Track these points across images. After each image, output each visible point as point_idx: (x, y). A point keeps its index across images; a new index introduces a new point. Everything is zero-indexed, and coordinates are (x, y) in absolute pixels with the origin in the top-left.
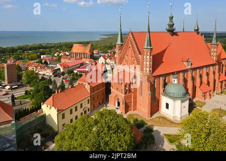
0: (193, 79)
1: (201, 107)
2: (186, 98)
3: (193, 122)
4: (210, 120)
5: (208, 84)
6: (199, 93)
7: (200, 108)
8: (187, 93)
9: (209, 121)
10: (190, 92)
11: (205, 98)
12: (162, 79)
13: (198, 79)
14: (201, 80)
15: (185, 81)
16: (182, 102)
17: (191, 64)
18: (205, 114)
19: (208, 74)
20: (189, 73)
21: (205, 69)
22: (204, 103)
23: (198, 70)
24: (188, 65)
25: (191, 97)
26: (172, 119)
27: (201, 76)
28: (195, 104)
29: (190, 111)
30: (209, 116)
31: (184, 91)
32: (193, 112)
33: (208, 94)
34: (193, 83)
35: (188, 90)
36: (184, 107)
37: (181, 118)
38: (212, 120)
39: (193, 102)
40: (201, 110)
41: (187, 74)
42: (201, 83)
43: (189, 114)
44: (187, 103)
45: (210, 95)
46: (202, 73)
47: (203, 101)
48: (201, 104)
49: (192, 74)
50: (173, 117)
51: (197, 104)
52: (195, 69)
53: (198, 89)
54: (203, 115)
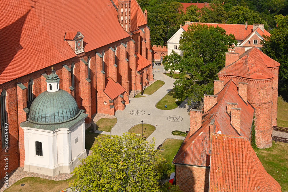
0: (91, 75)
1: (109, 131)
2: (80, 118)
3: (96, 167)
4: (125, 152)
5: (119, 79)
6: (103, 102)
7: (108, 133)
8: (80, 107)
9: (124, 155)
10: (86, 104)
11: (115, 110)
12: (21, 89)
13: (100, 75)
14: (106, 74)
15: (75, 82)
16: (72, 129)
17: (85, 44)
18: (117, 143)
19: (117, 61)
20: (82, 64)
21: (111, 50)
22: (115, 121)
23: (98, 55)
24: (78, 47)
25: (88, 114)
26: (51, 174)
27: (105, 67)
28: (98, 127)
29: (88, 146)
30: (124, 145)
31: (72, 104)
32: (95, 145)
33: (120, 100)
34: (91, 83)
35: (81, 100)
36: (77, 140)
37: (72, 165)
38: (129, 151)
39: (93, 125)
40: (109, 137)
41: (78, 67)
42: (106, 81)
43: (88, 153)
44: (81, 131)
45: (124, 102)
46: (107, 60)
47: (111, 117)
48: (108, 124)
49: (87, 65)
50: (55, 170)
51: (101, 126)
52: (91, 54)
53: (100, 95)
54: (114, 145)
